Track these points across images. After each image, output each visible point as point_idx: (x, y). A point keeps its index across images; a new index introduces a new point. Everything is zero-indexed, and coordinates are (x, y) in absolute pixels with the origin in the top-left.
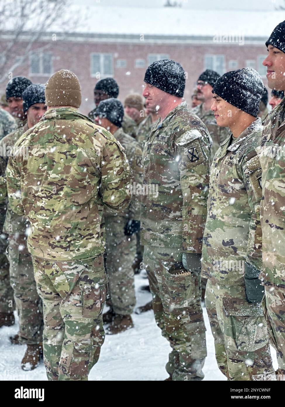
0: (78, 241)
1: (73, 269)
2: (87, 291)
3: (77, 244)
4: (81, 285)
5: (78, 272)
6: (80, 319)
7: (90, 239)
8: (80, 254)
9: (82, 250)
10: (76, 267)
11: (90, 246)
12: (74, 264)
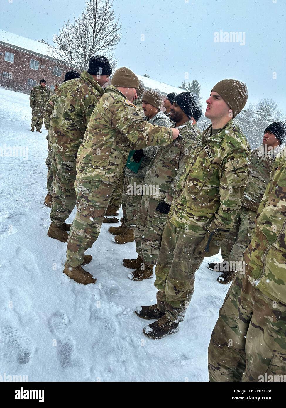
0: (89, 168)
1: (80, 187)
2: (85, 205)
3: (87, 170)
4: (82, 200)
5: (82, 191)
6: (79, 220)
7: (97, 169)
8: (86, 177)
9: (89, 174)
10: (82, 188)
11: (95, 173)
12: (82, 185)
